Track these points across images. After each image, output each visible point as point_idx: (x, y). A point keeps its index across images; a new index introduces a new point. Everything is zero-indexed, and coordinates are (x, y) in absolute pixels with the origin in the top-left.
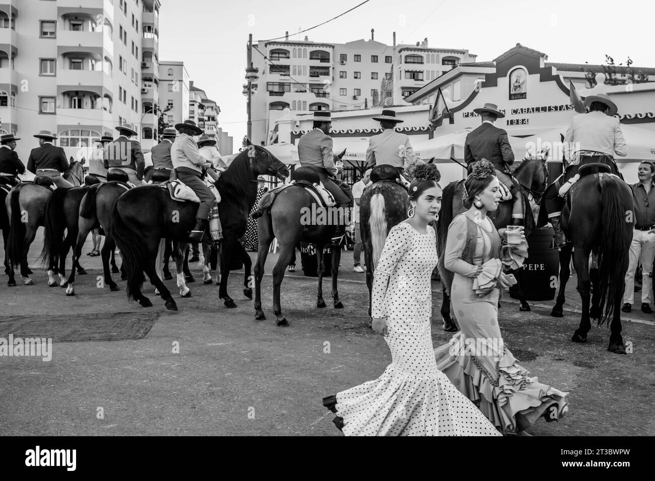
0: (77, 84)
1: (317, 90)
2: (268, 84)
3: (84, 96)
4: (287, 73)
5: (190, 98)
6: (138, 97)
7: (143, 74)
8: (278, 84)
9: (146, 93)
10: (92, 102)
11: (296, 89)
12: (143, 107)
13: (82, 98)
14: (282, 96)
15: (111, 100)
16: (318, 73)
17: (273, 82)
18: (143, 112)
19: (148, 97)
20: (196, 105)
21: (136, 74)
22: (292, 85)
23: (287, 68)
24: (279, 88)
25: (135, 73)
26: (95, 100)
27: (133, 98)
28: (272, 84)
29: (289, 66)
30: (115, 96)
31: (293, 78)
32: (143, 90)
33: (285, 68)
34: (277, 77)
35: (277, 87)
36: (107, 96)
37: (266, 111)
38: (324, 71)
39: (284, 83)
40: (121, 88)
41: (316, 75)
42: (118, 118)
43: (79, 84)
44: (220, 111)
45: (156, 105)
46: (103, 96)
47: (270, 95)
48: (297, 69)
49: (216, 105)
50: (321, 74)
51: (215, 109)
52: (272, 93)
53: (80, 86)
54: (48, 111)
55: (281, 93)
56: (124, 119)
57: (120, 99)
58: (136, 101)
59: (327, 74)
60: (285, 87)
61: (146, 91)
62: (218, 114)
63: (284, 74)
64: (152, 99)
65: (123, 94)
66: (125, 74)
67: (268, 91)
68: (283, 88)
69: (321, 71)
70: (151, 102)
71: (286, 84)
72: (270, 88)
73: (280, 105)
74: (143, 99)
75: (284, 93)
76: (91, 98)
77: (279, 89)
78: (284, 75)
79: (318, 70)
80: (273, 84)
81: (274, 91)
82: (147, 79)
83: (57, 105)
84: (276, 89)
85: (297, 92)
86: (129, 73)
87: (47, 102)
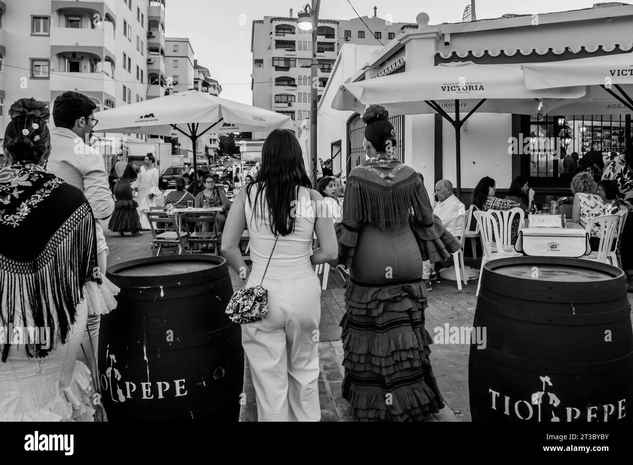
0: (74, 44)
1: (322, 65)
2: (273, 59)
3: (82, 58)
4: (293, 49)
5: (194, 76)
6: (144, 67)
7: (149, 44)
8: (283, 59)
9: (152, 64)
10: (92, 66)
11: (301, 65)
12: (149, 78)
13: (80, 61)
14: (288, 71)
15: (113, 64)
16: (323, 48)
17: (279, 58)
18: (149, 84)
19: (154, 67)
20: (200, 83)
21: (142, 42)
22: (297, 60)
23: (292, 43)
24: (285, 62)
25: (140, 42)
26: (96, 63)
27: (138, 68)
28: (277, 59)
29: (295, 41)
30: (119, 62)
31: (298, 53)
32: (149, 60)
33: (290, 43)
34: (282, 53)
35: (283, 62)
36: (108, 59)
37: (272, 86)
38: (329, 46)
39: (290, 58)
40: (125, 55)
41: (321, 50)
42: (122, 87)
43: (77, 44)
44: (221, 90)
45: (162, 77)
46: (104, 59)
47: (276, 70)
48: (303, 45)
49: (218, 85)
50: (327, 50)
51: (217, 88)
52: (278, 68)
53: (77, 46)
54: (41, 75)
55: (287, 69)
56: (128, 89)
57: (125, 67)
58: (142, 72)
59: (333, 50)
60: (291, 62)
61: (152, 61)
62: (219, 92)
63: (290, 49)
64: (159, 70)
65: (128, 62)
66: (130, 40)
67: (273, 66)
68: (289, 64)
69: (326, 46)
70: (157, 73)
71: (291, 59)
72: (276, 63)
73: (285, 81)
74: (148, 70)
75: (289, 68)
76: (90, 60)
77: (285, 65)
78: (290, 51)
79: (323, 46)
80: (279, 59)
81: (280, 66)
82: (153, 49)
83: (51, 68)
84: (282, 64)
85: (303, 67)
86: (134, 40)
87: (40, 66)
